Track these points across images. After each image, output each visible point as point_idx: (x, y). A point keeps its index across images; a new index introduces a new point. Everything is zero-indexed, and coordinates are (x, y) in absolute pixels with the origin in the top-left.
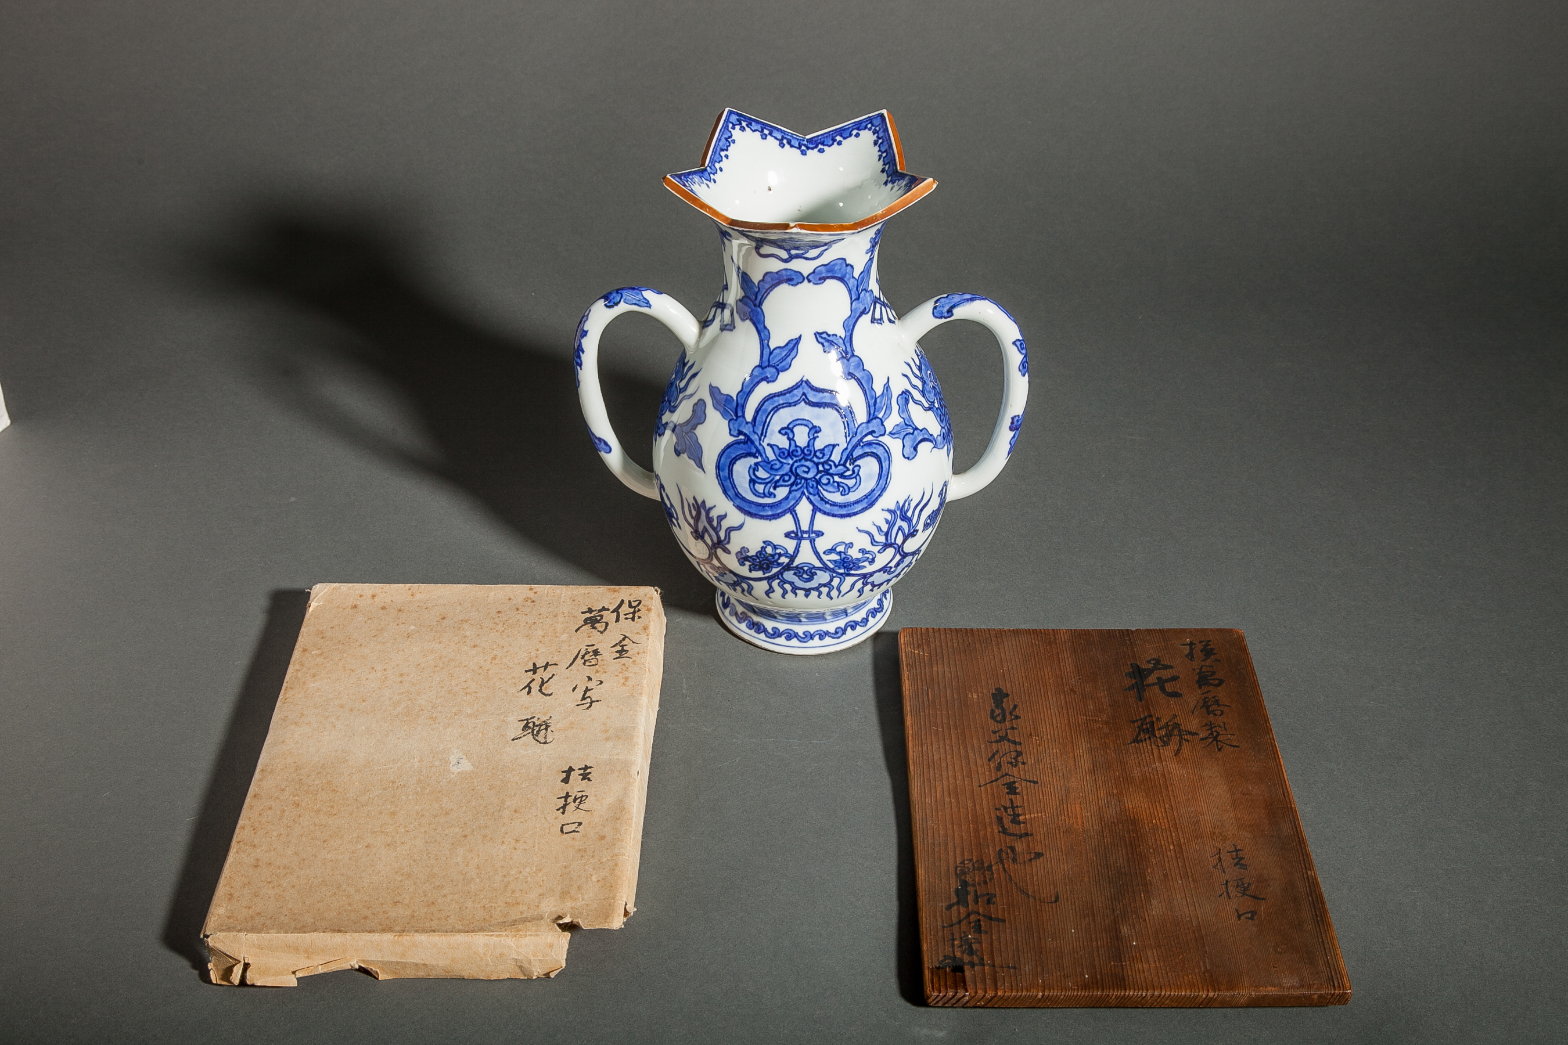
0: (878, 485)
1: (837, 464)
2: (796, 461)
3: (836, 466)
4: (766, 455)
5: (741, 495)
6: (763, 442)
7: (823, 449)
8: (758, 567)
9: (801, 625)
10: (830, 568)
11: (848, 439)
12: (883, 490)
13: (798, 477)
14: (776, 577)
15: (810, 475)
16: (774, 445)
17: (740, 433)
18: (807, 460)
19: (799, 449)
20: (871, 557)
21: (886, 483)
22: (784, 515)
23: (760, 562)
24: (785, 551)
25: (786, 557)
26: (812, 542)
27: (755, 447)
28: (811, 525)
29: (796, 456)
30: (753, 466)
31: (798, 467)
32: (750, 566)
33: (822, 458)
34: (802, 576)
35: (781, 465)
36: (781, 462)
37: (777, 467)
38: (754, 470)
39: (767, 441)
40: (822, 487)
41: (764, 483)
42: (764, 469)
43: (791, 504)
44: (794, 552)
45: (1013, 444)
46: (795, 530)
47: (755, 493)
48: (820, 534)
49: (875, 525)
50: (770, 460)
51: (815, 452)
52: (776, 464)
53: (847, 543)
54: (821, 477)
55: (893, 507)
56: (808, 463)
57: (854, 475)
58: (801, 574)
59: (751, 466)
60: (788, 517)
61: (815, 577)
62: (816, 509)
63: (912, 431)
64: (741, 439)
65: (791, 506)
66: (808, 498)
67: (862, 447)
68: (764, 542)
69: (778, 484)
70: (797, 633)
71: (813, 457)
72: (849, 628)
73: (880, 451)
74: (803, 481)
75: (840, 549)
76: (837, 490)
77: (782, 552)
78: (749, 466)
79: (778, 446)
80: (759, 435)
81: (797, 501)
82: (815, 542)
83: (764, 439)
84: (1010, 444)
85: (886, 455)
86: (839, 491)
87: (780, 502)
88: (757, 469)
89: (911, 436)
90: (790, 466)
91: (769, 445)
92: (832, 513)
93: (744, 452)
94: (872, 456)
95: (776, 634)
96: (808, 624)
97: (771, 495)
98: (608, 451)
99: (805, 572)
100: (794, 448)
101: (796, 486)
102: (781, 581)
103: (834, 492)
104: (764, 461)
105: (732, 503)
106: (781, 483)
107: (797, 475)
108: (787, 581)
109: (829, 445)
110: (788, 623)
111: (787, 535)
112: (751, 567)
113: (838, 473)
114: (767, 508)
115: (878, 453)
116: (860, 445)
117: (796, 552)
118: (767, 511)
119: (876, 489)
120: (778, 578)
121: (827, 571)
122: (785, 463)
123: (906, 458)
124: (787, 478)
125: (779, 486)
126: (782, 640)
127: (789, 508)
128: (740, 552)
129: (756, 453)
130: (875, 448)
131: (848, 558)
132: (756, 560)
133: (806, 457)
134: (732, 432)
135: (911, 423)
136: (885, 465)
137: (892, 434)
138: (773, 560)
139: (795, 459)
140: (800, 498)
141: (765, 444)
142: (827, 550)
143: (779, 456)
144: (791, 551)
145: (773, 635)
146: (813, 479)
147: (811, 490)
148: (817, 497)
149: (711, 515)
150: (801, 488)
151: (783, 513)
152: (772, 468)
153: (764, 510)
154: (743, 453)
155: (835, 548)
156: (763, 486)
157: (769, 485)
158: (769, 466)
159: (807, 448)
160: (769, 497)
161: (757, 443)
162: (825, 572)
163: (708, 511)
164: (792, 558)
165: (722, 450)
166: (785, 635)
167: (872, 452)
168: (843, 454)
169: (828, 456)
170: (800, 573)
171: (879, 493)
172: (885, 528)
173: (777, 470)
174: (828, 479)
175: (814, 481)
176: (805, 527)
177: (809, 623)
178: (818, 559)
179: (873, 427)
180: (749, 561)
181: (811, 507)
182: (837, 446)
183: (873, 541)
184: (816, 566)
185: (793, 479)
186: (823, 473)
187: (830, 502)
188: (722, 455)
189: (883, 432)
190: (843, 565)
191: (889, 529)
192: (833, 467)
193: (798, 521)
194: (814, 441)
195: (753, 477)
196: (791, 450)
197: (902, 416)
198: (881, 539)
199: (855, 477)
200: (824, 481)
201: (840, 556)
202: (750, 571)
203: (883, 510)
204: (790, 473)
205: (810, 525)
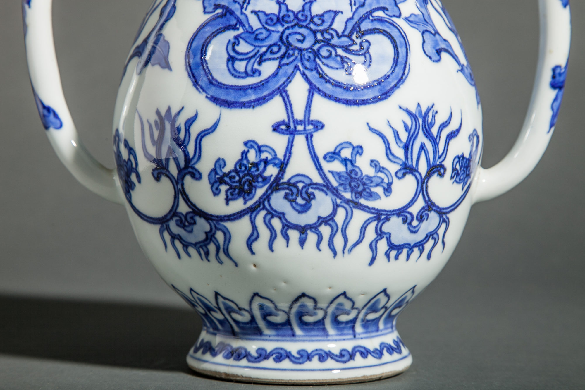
0: (393, 72)
1: (340, 34)
2: (288, 28)
3: (339, 37)
4: (249, 24)
5: (216, 81)
6: (246, 9)
7: (322, 15)
8: (237, 191)
9: (296, 341)
10: (332, 186)
11: (354, 8)
12: (399, 81)
13: (290, 48)
14: (262, 207)
15: (306, 45)
16: (259, 11)
17: (217, 6)
18: (301, 27)
19: (291, 14)
20: (386, 180)
21: (404, 74)
22: (272, 98)
23: (239, 181)
24: (273, 154)
25: (275, 165)
26: (309, 137)
27: (235, 18)
28: (307, 112)
29: (287, 22)
30: (232, 40)
31: (290, 34)
32: (227, 191)
33: (321, 25)
34: (294, 201)
35: (268, 33)
36: (268, 30)
37: (262, 36)
38: (234, 44)
39: (250, 8)
40: (321, 60)
41: (246, 59)
42: (246, 42)
43: (281, 82)
44: (285, 156)
45: (555, 109)
46: (286, 120)
47: (235, 73)
48: (319, 126)
49: (390, 126)
50: (254, 29)
51: (312, 18)
52: (261, 33)
53: (355, 144)
54: (320, 48)
55: (413, 109)
56: (303, 31)
57: (363, 52)
58: (294, 197)
59: (229, 41)
60: (278, 100)
61: (313, 202)
62: (313, 90)
63: (433, 32)
64: (218, 13)
65: (281, 86)
66: (303, 74)
67: (372, 21)
68: (246, 144)
69: (264, 58)
70: (290, 353)
71: (309, 24)
72: (358, 355)
73: (395, 33)
74: (296, 52)
75: (346, 153)
76: (341, 66)
77: (270, 157)
78: (227, 41)
79: (264, 13)
80: (241, 3)
81: (289, 78)
82: (313, 139)
83: (247, 6)
84: (552, 108)
85: (402, 40)
86: (343, 68)
87: (267, 81)
88: (237, 43)
89: (432, 35)
90: (279, 34)
91: (252, 12)
92: (335, 95)
93: (221, 26)
94: (384, 34)
95: (263, 355)
96: (304, 341)
97: (255, 72)
98: (59, 125)
99: (299, 193)
100: (285, 13)
101: (288, 58)
102: (269, 213)
103: (337, 69)
104: (247, 32)
105: (204, 94)
106: (269, 55)
107: (289, 45)
108: (276, 211)
109: (330, 11)
110: (278, 341)
111: (276, 128)
112: (229, 193)
113: (341, 45)
114: (249, 91)
115: (393, 34)
116: (369, 18)
117: (288, 155)
118: (250, 94)
119: (391, 77)
120: (264, 208)
121: (329, 192)
122: (273, 31)
123: (427, 55)
124: (275, 49)
125: (265, 60)
126: (270, 363)
127: (279, 88)
128: (214, 171)
129: (236, 24)
130: (388, 27)
131: (356, 174)
132: (234, 177)
133: (301, 23)
134: (207, 10)
135: (431, 23)
136: (402, 51)
137: (409, 21)
138: (257, 173)
139: (286, 25)
140: (293, 74)
141: (248, 12)
142: (328, 153)
143: (266, 23)
144: (281, 155)
145: (258, 358)
146: (310, 50)
147: (307, 64)
148: (314, 73)
149: (177, 125)
150: (294, 60)
151: (271, 96)
152: (256, 39)
153: (246, 95)
154: (220, 29)
155: (340, 151)
156: (244, 63)
157: (253, 60)
158: (253, 36)
159: (302, 13)
160: (252, 76)
161: (238, 13)
162: (327, 194)
163: (173, 121)
164: (283, 166)
165: (194, 34)
166: (274, 356)
167: (384, 30)
168: (348, 24)
169: (329, 24)
170: (292, 194)
171: (395, 82)
172: (404, 136)
173: (262, 40)
174: (328, 51)
175: (310, 52)
176: (299, 114)
177: (305, 338)
178: (317, 168)
179: (385, 4)
180: (226, 183)
181: (307, 86)
182: (340, 14)
183: (388, 151)
184: (315, 181)
185: (283, 49)
186: (322, 44)
187: (331, 81)
188: (193, 40)
189: (398, 14)
190: (350, 185)
191: (409, 139)
192: (335, 37)
193: (291, 105)
194: (311, 5)
195: (232, 54)
196: (281, 15)
197: (421, 10)
198: (399, 152)
199: (364, 55)
200: (324, 52)
201: (346, 165)
202: (228, 201)
203: (400, 108)
204: (279, 43)
205: (305, 111)
